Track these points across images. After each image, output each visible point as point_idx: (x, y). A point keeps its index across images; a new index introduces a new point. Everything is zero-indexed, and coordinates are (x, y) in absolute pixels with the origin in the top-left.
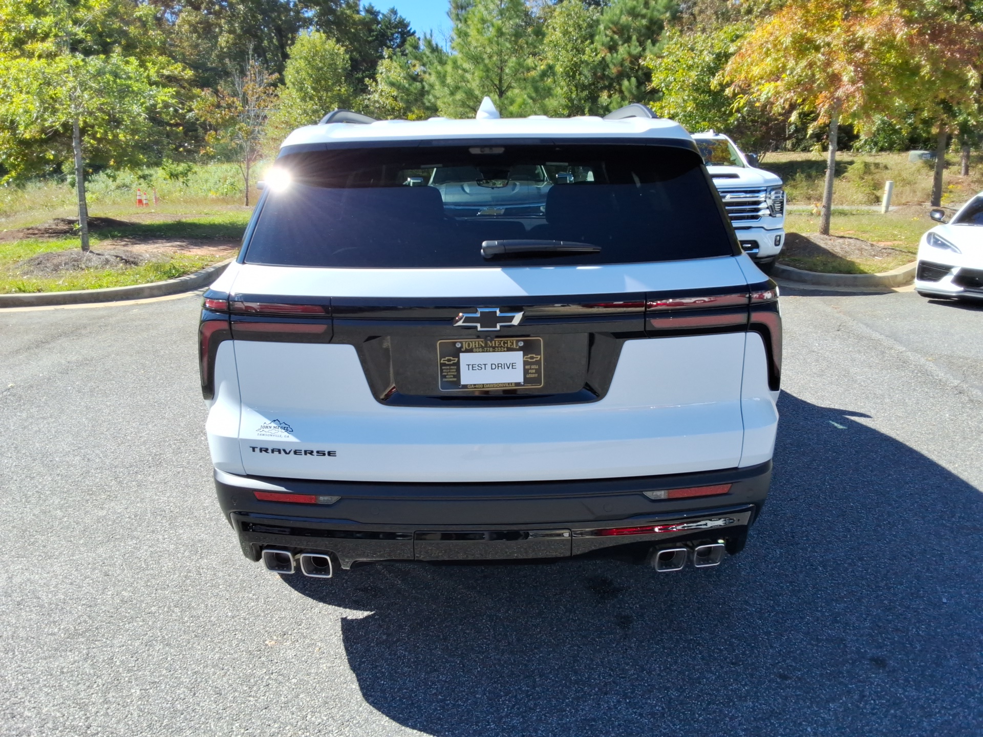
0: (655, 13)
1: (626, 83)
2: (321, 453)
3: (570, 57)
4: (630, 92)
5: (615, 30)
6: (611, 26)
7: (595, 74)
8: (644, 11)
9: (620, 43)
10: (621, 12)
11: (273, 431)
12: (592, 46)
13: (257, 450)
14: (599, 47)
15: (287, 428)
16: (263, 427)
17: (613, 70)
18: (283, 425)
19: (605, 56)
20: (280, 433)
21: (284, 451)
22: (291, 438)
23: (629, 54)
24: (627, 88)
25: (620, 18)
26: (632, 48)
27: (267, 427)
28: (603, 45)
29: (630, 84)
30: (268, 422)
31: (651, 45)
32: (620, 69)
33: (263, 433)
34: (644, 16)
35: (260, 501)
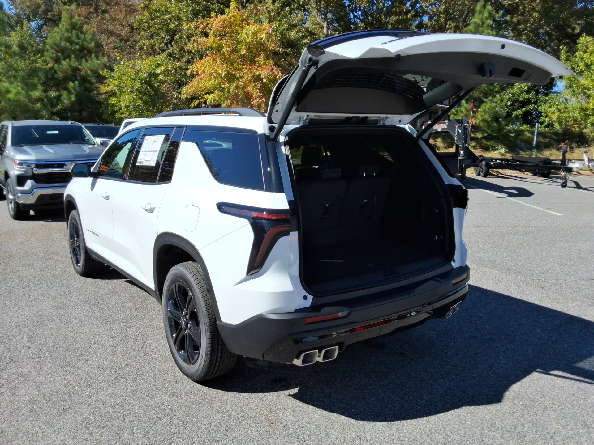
0: (85, 43)
1: (71, 84)
3: (28, 64)
4: (74, 89)
5: (57, 49)
6: (54, 47)
7: (47, 76)
8: (77, 40)
9: (62, 58)
10: (61, 39)
12: (42, 58)
14: (48, 59)
17: (60, 75)
19: (53, 66)
23: (70, 66)
24: (72, 87)
25: (60, 43)
26: (72, 62)
28: (51, 58)
29: (74, 85)
31: (85, 62)
32: (65, 75)
34: (77, 44)
35: (307, 324)
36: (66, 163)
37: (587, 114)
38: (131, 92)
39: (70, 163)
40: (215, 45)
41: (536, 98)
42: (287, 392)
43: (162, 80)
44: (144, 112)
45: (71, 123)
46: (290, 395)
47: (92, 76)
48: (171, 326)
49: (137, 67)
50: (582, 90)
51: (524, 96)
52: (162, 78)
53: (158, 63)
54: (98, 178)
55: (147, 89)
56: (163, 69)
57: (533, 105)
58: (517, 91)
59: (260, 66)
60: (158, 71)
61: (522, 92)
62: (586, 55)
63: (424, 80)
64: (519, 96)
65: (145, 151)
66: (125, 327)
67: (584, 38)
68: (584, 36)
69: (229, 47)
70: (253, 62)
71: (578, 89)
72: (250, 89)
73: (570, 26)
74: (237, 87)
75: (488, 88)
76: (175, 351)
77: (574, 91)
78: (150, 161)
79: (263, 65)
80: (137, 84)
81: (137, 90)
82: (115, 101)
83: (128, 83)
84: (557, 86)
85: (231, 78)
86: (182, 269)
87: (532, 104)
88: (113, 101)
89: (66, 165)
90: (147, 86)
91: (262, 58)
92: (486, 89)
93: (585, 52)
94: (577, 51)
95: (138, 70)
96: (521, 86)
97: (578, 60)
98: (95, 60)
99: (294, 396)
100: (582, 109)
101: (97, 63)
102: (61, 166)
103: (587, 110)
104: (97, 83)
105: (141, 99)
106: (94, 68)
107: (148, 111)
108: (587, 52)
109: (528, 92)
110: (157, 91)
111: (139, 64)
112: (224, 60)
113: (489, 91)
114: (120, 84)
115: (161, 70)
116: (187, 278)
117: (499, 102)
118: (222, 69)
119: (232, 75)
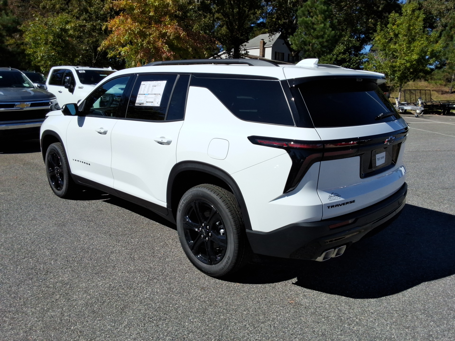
2: (351, 202)
11: (334, 198)
13: (330, 207)
15: (338, 195)
16: (330, 197)
18: (336, 194)
20: (337, 198)
21: (340, 204)
22: (342, 199)
27: (331, 197)
30: (330, 195)
33: (331, 199)
35: (331, 229)
36: (16, 103)
37: (395, 70)
38: (46, 44)
39: (19, 103)
40: (127, 7)
41: (349, 58)
42: (290, 281)
43: (72, 34)
44: (57, 61)
45: (12, 70)
46: (293, 283)
47: (3, 30)
48: (186, 235)
49: (50, 23)
50: (392, 53)
51: (341, 56)
52: (72, 33)
53: (67, 20)
54: (86, 116)
55: (59, 42)
56: (73, 25)
57: (348, 63)
58: (336, 53)
59: (165, 25)
60: (68, 27)
61: (340, 53)
62: (394, 27)
63: (270, 41)
64: (338, 57)
65: (144, 94)
66: (129, 238)
67: (393, 14)
68: (393, 13)
69: (139, 9)
70: (159, 22)
71: (389, 52)
72: (159, 44)
73: (375, 5)
74: (149, 43)
75: (322, 50)
76: (192, 255)
77: (386, 53)
78: (153, 102)
79: (168, 24)
80: (51, 38)
81: (51, 42)
82: (31, 51)
83: (43, 36)
84: (365, 49)
85: (142, 35)
86: (204, 190)
87: (346, 62)
88: (29, 51)
89: (16, 105)
90: (59, 40)
91: (168, 19)
92: (320, 50)
93: (394, 24)
94: (388, 23)
95: (51, 26)
96: (339, 49)
97: (390, 30)
98: (5, 17)
99: (297, 284)
100: (392, 67)
101: (7, 19)
102: (12, 106)
103: (395, 67)
104: (7, 35)
105: (55, 49)
106: (5, 23)
107: (61, 60)
108: (395, 24)
109: (344, 53)
110: (67, 43)
111: (51, 20)
112: (135, 19)
113: (321, 52)
114: (36, 37)
115: (71, 26)
116: (212, 197)
117: (329, 60)
118: (136, 27)
119: (143, 32)
